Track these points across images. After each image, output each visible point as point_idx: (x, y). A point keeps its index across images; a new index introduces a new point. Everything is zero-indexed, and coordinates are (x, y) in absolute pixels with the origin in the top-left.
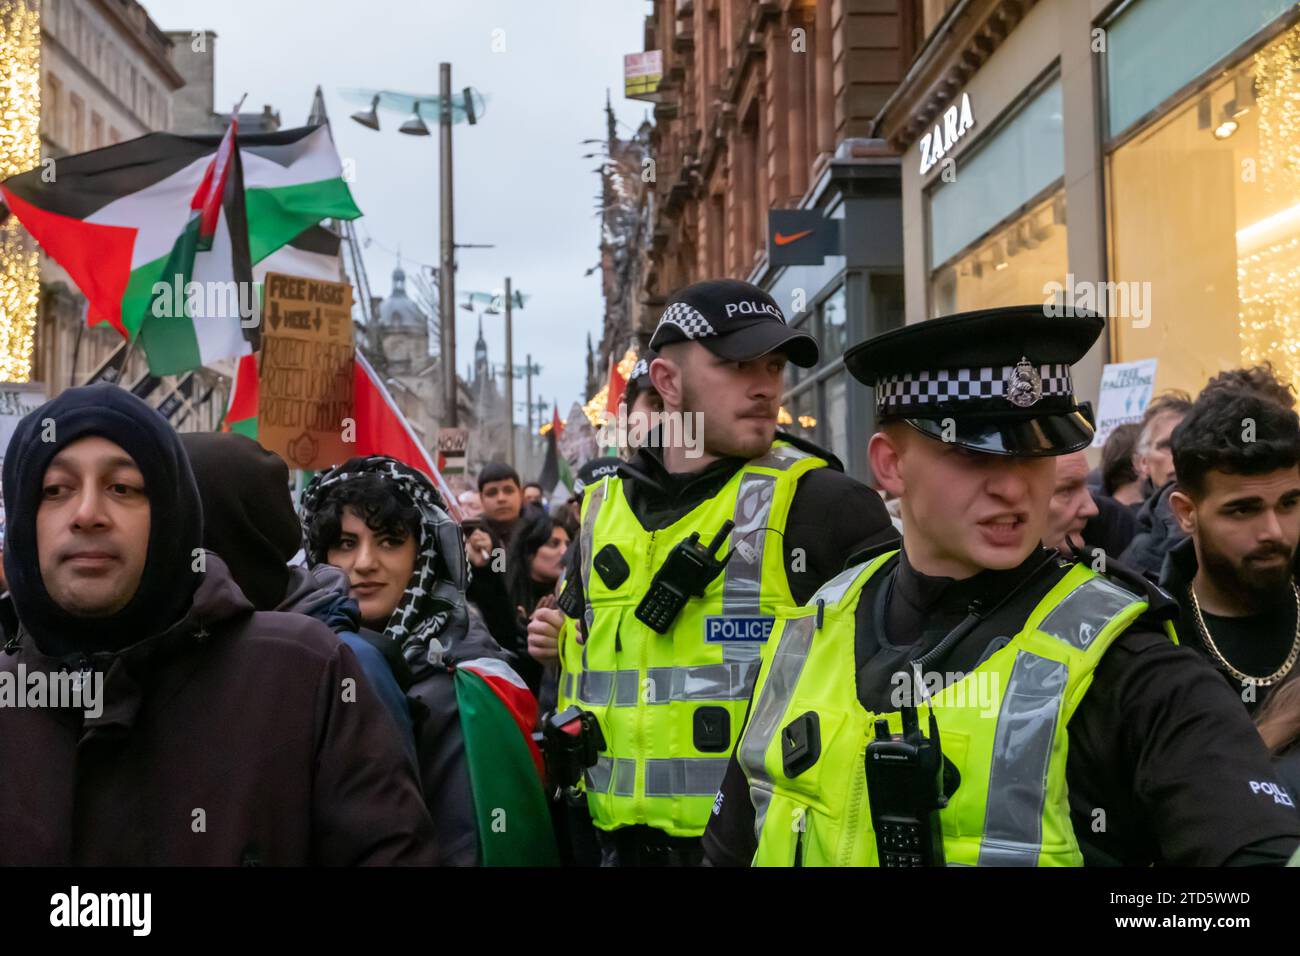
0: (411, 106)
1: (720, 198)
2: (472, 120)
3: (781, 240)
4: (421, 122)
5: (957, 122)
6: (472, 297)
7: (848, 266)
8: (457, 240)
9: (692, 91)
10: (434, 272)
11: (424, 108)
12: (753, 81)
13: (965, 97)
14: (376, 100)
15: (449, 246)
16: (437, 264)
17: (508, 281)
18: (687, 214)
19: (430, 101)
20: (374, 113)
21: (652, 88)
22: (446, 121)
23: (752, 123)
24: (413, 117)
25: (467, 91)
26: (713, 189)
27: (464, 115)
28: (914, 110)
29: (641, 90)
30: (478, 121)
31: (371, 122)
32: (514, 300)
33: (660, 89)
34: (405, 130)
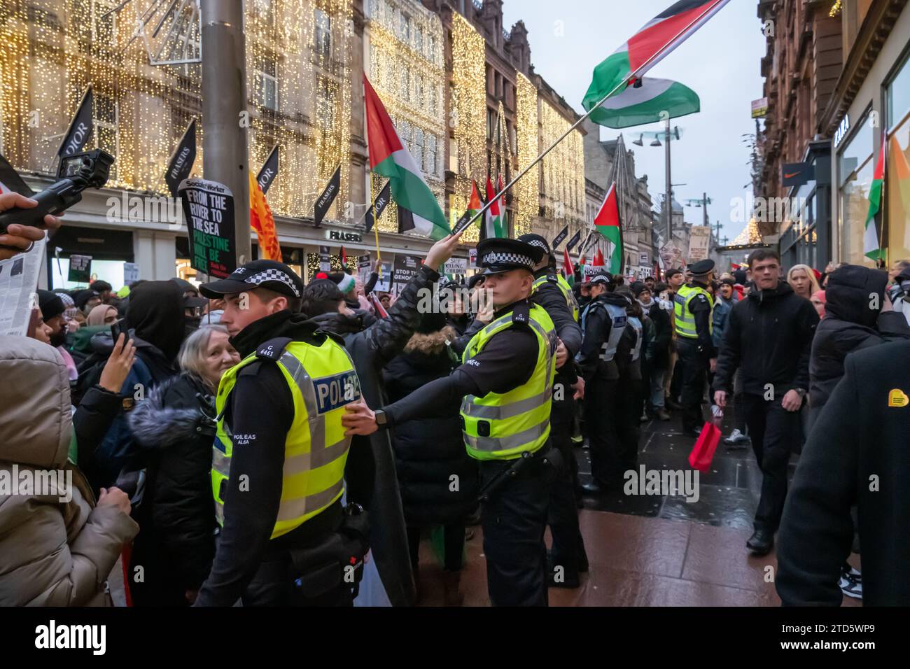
0: (654, 136)
1: (785, 156)
2: (678, 138)
3: (787, 176)
4: (658, 142)
5: (845, 125)
6: (690, 201)
7: (817, 184)
8: (673, 183)
9: (777, 113)
10: (663, 195)
11: (659, 136)
12: (793, 109)
13: (847, 116)
14: (642, 135)
15: (669, 185)
16: (664, 192)
17: (705, 194)
18: (775, 162)
19: (662, 133)
20: (641, 140)
21: (763, 113)
22: (668, 140)
23: (793, 125)
24: (655, 140)
25: (676, 128)
26: (783, 153)
27: (675, 137)
28: (831, 122)
29: (759, 114)
30: (681, 138)
31: (640, 144)
32: (706, 201)
33: (767, 113)
34: (652, 145)
